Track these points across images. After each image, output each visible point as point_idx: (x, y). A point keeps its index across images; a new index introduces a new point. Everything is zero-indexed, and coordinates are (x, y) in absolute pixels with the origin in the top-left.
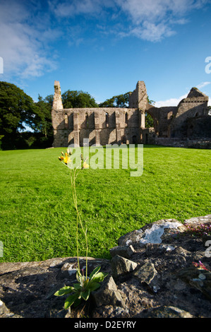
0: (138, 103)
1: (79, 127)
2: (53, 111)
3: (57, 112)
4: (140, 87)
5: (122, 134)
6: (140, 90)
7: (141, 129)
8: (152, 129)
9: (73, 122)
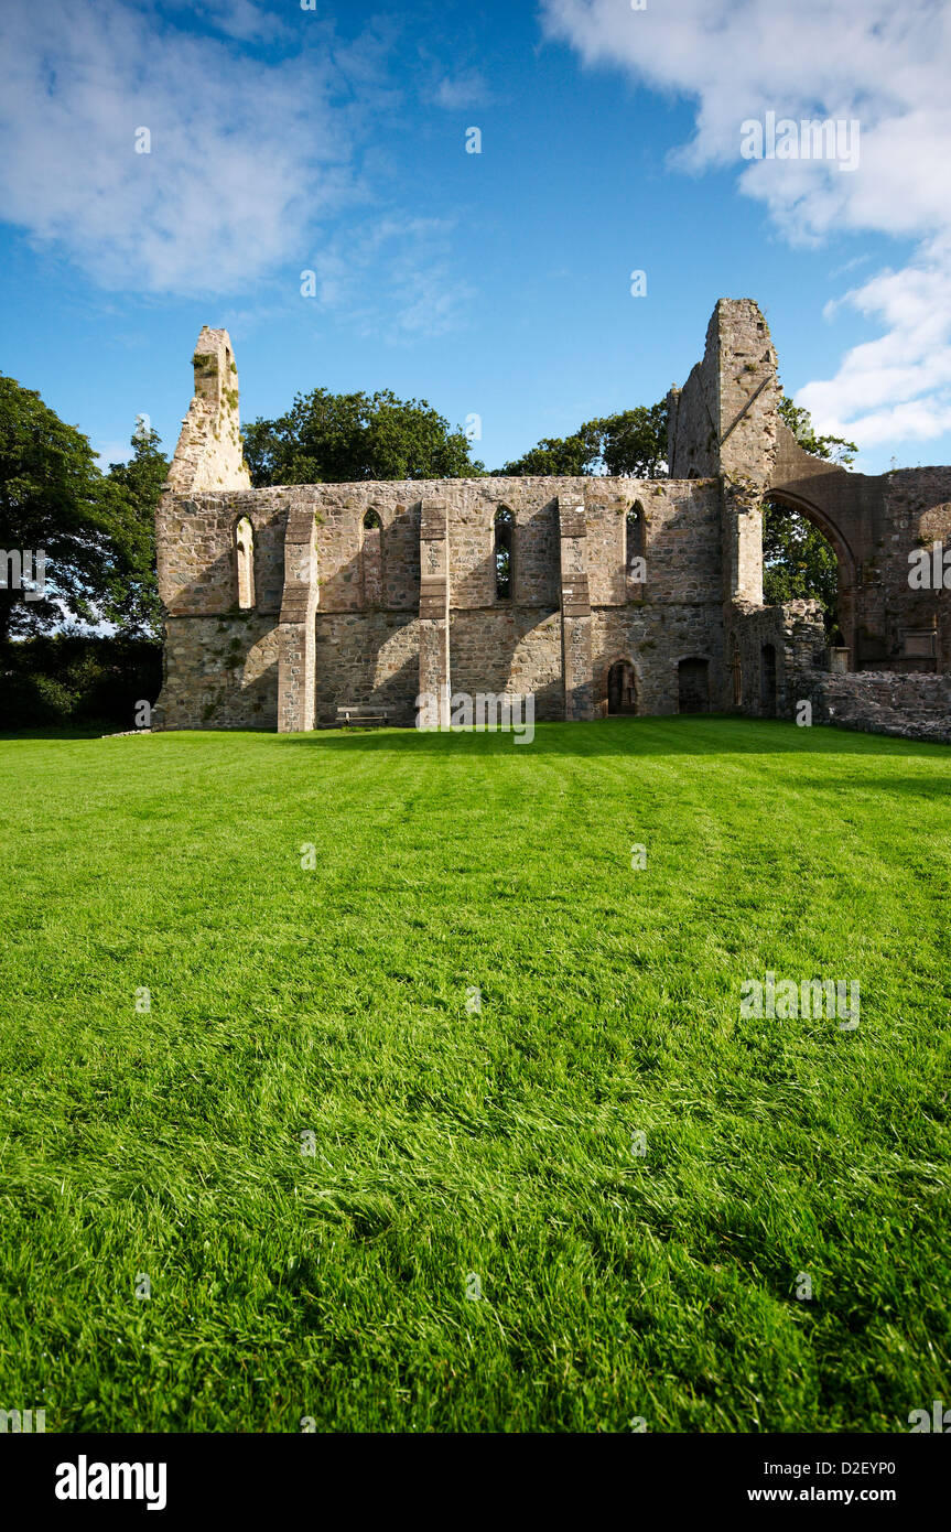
0: (715, 440)
1: (314, 601)
2: (167, 501)
3: (188, 508)
4: (728, 338)
5: (599, 645)
6: (727, 358)
7: (736, 610)
8: (805, 609)
9: (280, 568)
